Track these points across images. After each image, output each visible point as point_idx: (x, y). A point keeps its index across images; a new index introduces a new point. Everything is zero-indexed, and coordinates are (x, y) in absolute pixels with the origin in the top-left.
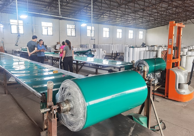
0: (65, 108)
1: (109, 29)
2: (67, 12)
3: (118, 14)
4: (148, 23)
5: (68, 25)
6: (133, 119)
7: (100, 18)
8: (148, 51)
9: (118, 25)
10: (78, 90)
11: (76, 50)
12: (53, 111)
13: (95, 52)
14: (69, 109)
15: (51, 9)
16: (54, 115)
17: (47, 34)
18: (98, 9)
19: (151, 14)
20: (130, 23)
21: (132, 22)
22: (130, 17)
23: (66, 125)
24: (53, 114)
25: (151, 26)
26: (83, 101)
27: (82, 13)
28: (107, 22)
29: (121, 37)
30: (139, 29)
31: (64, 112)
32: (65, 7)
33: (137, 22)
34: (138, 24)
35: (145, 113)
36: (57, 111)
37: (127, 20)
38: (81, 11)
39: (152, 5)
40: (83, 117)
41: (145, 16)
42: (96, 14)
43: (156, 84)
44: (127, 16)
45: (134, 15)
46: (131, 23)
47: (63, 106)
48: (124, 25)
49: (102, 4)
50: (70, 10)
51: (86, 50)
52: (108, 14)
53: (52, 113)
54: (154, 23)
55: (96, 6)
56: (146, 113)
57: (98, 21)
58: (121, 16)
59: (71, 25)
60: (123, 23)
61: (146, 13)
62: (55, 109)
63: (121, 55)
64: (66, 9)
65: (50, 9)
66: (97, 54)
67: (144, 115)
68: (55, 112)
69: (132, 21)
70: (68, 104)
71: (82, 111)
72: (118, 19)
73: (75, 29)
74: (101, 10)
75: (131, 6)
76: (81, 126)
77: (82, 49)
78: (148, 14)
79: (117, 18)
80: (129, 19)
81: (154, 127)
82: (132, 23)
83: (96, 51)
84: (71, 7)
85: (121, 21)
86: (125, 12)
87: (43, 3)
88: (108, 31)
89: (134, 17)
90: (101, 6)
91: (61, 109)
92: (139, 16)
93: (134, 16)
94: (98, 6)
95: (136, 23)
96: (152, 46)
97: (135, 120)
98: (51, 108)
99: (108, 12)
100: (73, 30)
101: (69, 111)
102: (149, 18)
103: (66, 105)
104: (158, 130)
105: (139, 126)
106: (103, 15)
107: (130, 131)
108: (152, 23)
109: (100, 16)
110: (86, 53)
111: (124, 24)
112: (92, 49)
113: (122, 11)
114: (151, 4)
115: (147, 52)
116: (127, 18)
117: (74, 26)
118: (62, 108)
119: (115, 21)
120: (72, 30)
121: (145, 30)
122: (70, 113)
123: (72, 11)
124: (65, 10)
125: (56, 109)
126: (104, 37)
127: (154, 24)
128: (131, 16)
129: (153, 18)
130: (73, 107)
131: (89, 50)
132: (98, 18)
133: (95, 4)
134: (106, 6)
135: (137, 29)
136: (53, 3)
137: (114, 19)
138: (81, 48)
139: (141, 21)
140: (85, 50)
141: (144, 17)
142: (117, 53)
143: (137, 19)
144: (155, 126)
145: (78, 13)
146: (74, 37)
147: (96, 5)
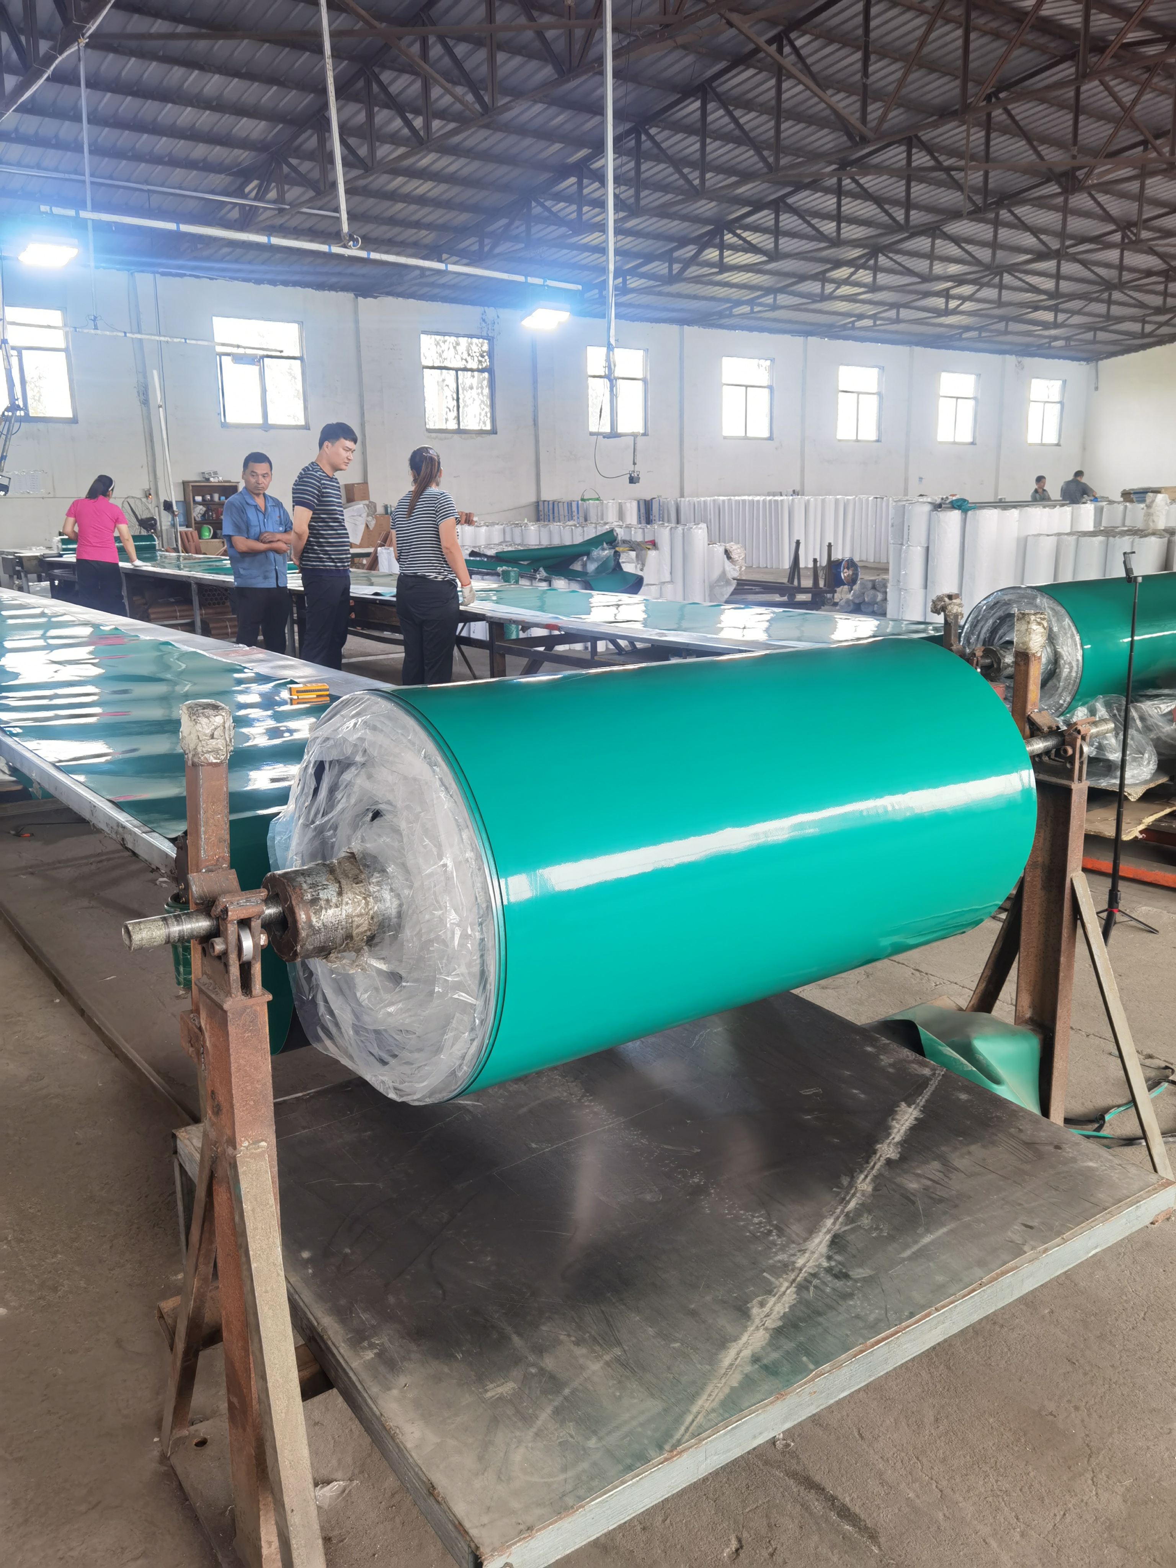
0: (330, 916)
1: (771, 369)
2: (417, 225)
3: (850, 232)
4: (1110, 302)
5: (427, 342)
6: (917, 1046)
7: (693, 271)
8: (1093, 534)
9: (844, 327)
10: (432, 764)
11: (497, 538)
12: (232, 938)
13: (652, 554)
14: (363, 925)
15: (280, 199)
16: (245, 968)
17: (260, 421)
18: (677, 190)
19: (1135, 224)
20: (953, 304)
21: (970, 298)
22: (953, 250)
23: (351, 1057)
24: (233, 958)
25: (1136, 327)
26: (469, 855)
27: (540, 231)
28: (751, 302)
29: (869, 433)
30: (1028, 361)
31: (324, 951)
32: (400, 180)
33: (1007, 296)
34: (1017, 319)
35: (1026, 1001)
36: (263, 940)
37: (926, 278)
38: (537, 210)
39: (1145, 143)
40: (474, 985)
41: (1083, 240)
42: (657, 236)
43: (1139, 792)
44: (922, 243)
45: (983, 231)
46: (955, 312)
47: (315, 901)
48: (902, 327)
49: (703, 145)
50: (437, 203)
51: (578, 540)
52: (764, 231)
53: (225, 954)
54: (1157, 301)
55: (657, 160)
56: (1034, 1006)
57: (679, 295)
58: (875, 250)
59: (453, 339)
60: (892, 313)
61: (1087, 214)
62: (244, 923)
63: (864, 577)
64: (408, 199)
65: (274, 202)
66: (667, 569)
67: (1018, 1020)
68: (248, 944)
69: (966, 290)
70: (358, 888)
71: (465, 936)
72: (843, 272)
73: (489, 370)
74: (698, 193)
75: (960, 155)
76: (463, 1058)
77: (544, 532)
78: (1107, 217)
79: (838, 264)
80: (939, 268)
81: (1097, 1119)
82: (968, 306)
83: (654, 544)
84: (451, 179)
85: (874, 288)
86: (908, 205)
87: (218, 153)
88: (765, 380)
89: (984, 254)
90: (703, 165)
91: (295, 921)
92: (1028, 240)
93: (983, 244)
94: (678, 163)
95: (1000, 303)
96: (1127, 495)
97: (937, 1055)
98: (217, 910)
99: (765, 217)
100: (474, 382)
101: (371, 941)
102: (1113, 255)
103: (340, 893)
104: (1130, 1141)
105: (963, 1097)
106: (722, 247)
107: (886, 1131)
108: (1142, 305)
109: (689, 251)
110: (577, 566)
111: (898, 321)
112: (621, 533)
113: (878, 201)
114: (1135, 126)
115: (1084, 540)
116: (921, 265)
117: (479, 345)
118: (302, 916)
119: (823, 298)
120: (466, 379)
121: (1076, 369)
122: (383, 966)
123: (462, 218)
124: (400, 206)
125: (256, 924)
126: (725, 433)
127: (1159, 311)
128: (957, 240)
129: (1152, 251)
130: (399, 915)
131: (596, 542)
132: (676, 267)
133: (647, 145)
134: (746, 156)
135: (1011, 359)
136: (298, 153)
137: (814, 277)
138: (533, 528)
139: (1048, 284)
140: (568, 542)
141: (1072, 250)
142: (834, 566)
143: (1012, 269)
144: (1107, 1110)
145: (507, 227)
146: (480, 439)
147: (661, 155)
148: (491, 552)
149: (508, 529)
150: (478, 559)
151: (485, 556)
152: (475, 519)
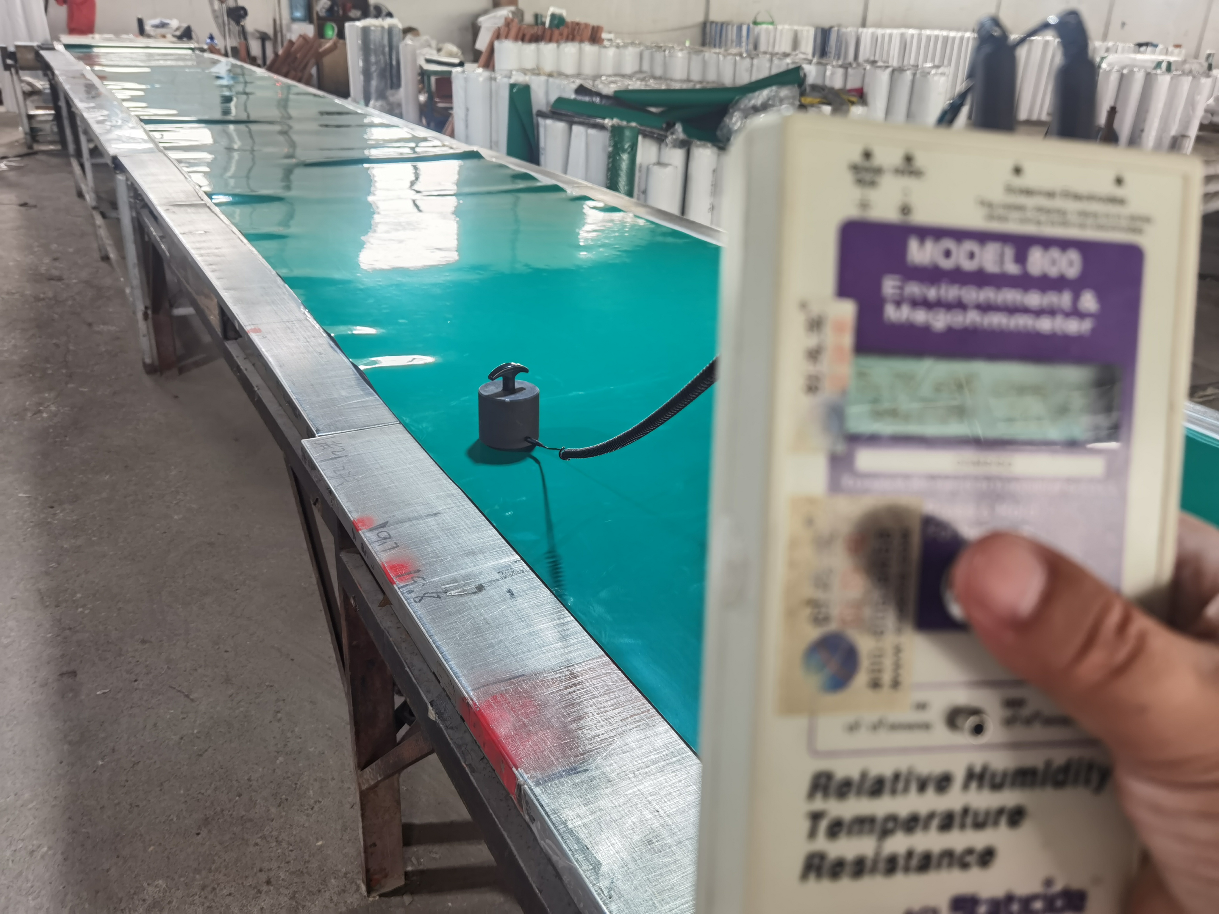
11: (627, 67)
148: (609, 89)
149: (647, 54)
150: (587, 99)
151: (598, 94)
152: (604, 36)
